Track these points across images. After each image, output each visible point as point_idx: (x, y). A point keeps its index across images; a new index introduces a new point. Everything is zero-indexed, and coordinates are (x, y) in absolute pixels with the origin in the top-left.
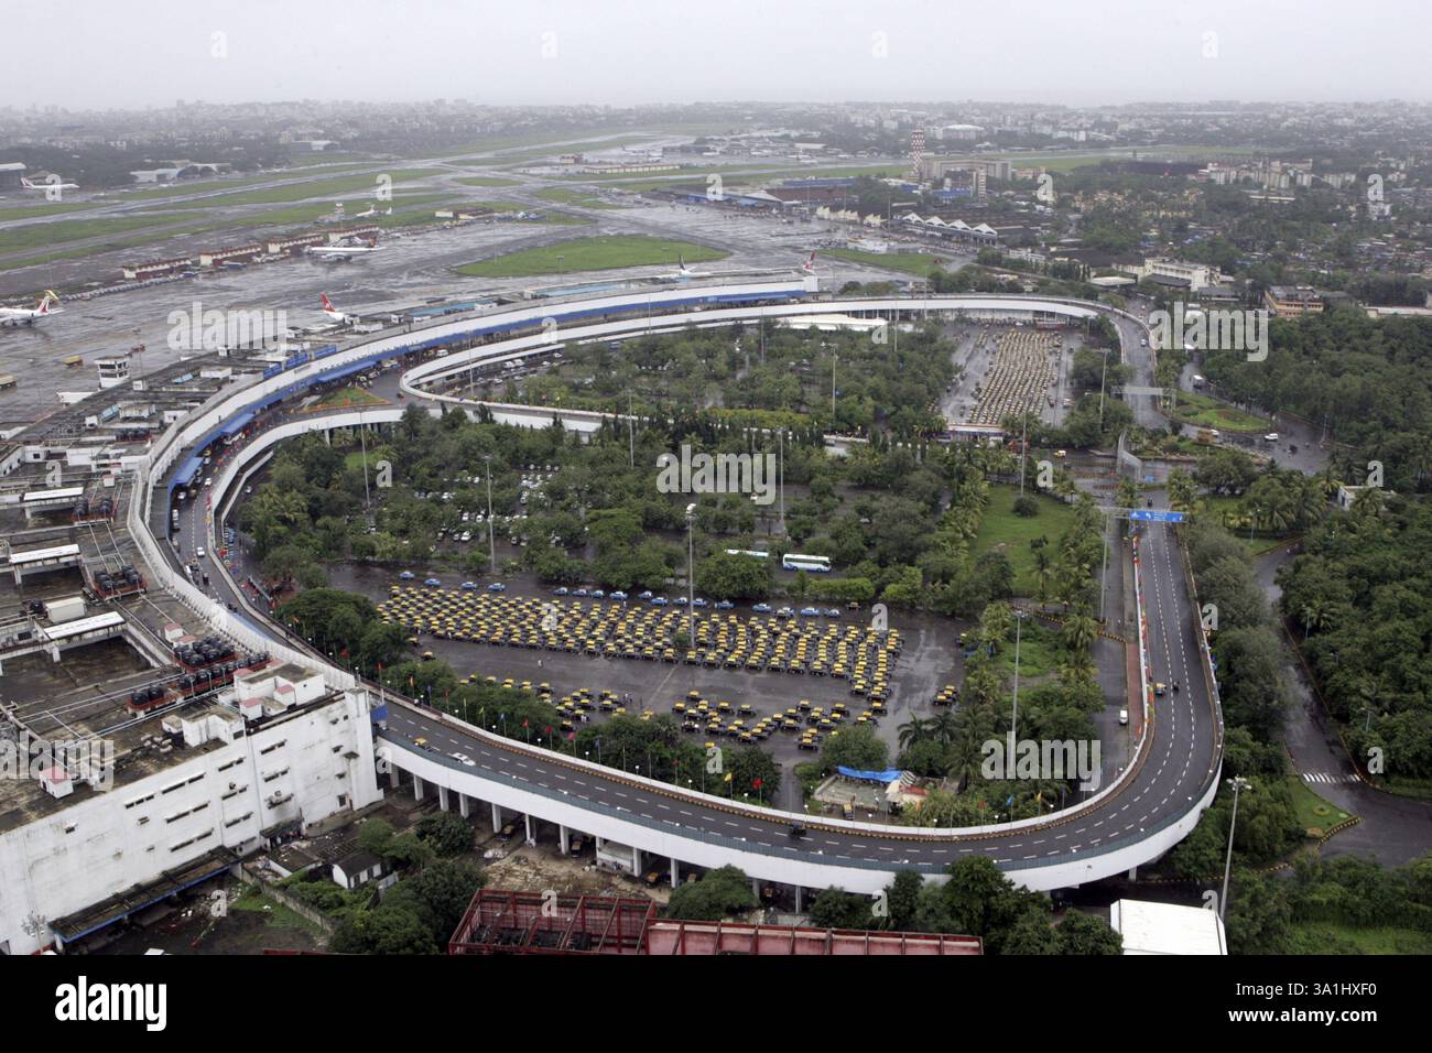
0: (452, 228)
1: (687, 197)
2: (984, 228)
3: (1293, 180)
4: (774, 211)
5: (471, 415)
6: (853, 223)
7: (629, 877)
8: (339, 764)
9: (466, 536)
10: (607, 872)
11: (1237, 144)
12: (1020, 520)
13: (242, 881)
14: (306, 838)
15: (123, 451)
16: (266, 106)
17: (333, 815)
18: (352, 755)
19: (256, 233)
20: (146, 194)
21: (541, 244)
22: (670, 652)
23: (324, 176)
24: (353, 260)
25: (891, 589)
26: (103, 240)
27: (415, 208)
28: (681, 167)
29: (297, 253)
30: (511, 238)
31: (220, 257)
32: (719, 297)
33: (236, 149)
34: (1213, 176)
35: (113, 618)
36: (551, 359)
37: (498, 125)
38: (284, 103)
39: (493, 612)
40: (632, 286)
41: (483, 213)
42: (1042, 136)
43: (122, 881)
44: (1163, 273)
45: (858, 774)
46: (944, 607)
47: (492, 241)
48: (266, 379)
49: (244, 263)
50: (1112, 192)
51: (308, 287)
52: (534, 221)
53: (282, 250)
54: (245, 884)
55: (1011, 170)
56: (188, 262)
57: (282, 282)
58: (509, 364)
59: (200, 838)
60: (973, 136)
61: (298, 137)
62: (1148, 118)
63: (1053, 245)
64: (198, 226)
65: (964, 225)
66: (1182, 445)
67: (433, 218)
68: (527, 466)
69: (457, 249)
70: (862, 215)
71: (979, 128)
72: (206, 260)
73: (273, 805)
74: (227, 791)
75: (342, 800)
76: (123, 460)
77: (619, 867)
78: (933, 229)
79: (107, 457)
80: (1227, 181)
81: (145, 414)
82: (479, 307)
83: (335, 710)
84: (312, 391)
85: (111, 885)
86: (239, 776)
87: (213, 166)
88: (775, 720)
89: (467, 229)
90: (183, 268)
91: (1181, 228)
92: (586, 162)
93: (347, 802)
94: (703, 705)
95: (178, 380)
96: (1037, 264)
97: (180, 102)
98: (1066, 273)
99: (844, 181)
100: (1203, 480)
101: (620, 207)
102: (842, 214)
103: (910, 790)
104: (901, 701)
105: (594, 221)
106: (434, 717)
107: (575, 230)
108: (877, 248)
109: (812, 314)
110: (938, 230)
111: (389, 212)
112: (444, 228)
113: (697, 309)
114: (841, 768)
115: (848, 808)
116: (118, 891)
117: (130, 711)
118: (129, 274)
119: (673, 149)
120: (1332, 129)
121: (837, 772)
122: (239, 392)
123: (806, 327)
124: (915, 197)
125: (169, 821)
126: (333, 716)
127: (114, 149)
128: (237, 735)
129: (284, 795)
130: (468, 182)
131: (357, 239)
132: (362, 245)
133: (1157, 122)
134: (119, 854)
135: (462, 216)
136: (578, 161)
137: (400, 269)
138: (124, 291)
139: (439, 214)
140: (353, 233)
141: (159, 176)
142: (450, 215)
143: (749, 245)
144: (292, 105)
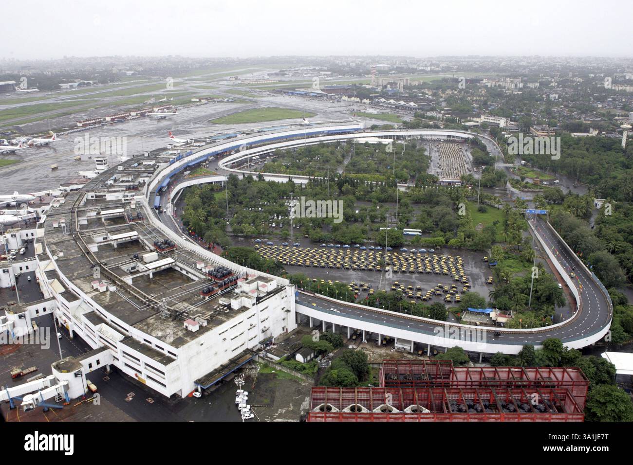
0: (200, 105)
1: (288, 92)
2: (412, 104)
3: (516, 85)
4: (325, 98)
5: (255, 178)
6: (358, 102)
7: (409, 353)
8: (283, 314)
9: (274, 225)
10: (401, 351)
11: (487, 72)
12: (482, 214)
13: (258, 362)
14: (274, 344)
15: (134, 194)
16: (100, 58)
17: (281, 335)
18: (288, 311)
19: (121, 108)
20: (67, 93)
21: (240, 111)
22: (378, 267)
23: (137, 85)
24: (167, 118)
25: (452, 241)
26: (60, 111)
27: (181, 97)
28: (279, 81)
29: (143, 115)
30: (226, 109)
31: (113, 117)
32: (328, 131)
33: (96, 75)
34: (487, 84)
35: (169, 260)
36: (269, 156)
37: (198, 65)
38: (108, 57)
39: (301, 254)
40: (293, 127)
41: (210, 99)
42: (413, 69)
43: (216, 364)
44: (488, 121)
45: (476, 310)
46: (474, 247)
47: (220, 110)
48: (170, 165)
49: (123, 120)
50: (452, 90)
51: (155, 129)
52: (232, 102)
53: (137, 115)
54: (260, 363)
55: (409, 82)
56: (102, 120)
57: (143, 127)
58: (254, 158)
59: (241, 346)
60: (387, 69)
61: (120, 70)
62: (450, 62)
63: (442, 110)
64: (97, 105)
65: (404, 103)
66: (528, 185)
67: (191, 102)
68: (283, 197)
69: (207, 113)
70: (361, 99)
71: (389, 66)
72: (108, 119)
73: (263, 331)
74: (250, 327)
75: (283, 328)
76: (135, 197)
77: (405, 349)
78: (391, 104)
79: (127, 196)
80: (491, 86)
81: (130, 179)
82: (239, 136)
83: (283, 293)
84: (185, 169)
85: (213, 366)
86: (254, 321)
87: (91, 82)
88: (432, 291)
89: (205, 106)
90: (100, 122)
91: (485, 104)
92: (240, 79)
93: (285, 329)
94: (402, 287)
95: (133, 166)
96: (439, 118)
97: (65, 57)
98: (452, 121)
99: (348, 86)
100: (546, 198)
101: (263, 97)
102: (353, 99)
103: (500, 315)
104: (473, 283)
105: (256, 102)
106: (312, 295)
107: (250, 106)
108: (374, 112)
109: (364, 137)
110: (393, 105)
111: (172, 99)
112: (197, 105)
113: (320, 135)
114: (469, 309)
115: (478, 323)
116: (216, 368)
117: (201, 296)
118: (79, 124)
119: (272, 74)
120: (520, 66)
121: (468, 310)
122: (162, 170)
123: (364, 142)
124: (377, 92)
125: (232, 339)
126: (282, 296)
127: (46, 76)
128: (254, 305)
129: (267, 327)
130: (197, 87)
131: (165, 110)
132: (168, 112)
133: (454, 63)
134: (216, 353)
135: (202, 101)
136: (236, 79)
137: (189, 121)
138: (80, 131)
139: (193, 100)
140: (163, 108)
141: (70, 86)
142: (198, 100)
143: (322, 111)
144: (111, 58)
